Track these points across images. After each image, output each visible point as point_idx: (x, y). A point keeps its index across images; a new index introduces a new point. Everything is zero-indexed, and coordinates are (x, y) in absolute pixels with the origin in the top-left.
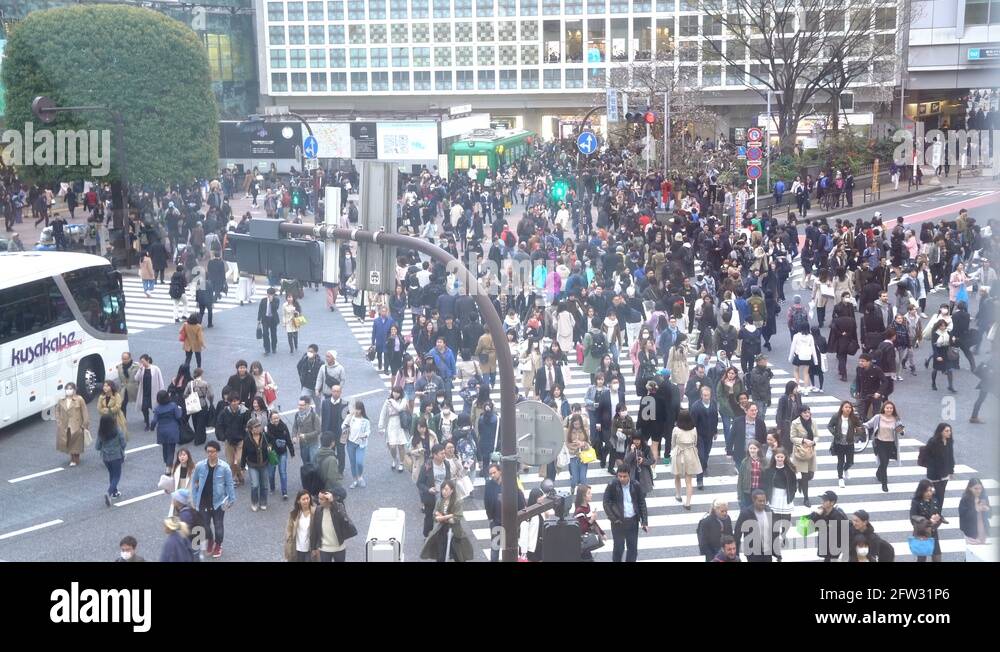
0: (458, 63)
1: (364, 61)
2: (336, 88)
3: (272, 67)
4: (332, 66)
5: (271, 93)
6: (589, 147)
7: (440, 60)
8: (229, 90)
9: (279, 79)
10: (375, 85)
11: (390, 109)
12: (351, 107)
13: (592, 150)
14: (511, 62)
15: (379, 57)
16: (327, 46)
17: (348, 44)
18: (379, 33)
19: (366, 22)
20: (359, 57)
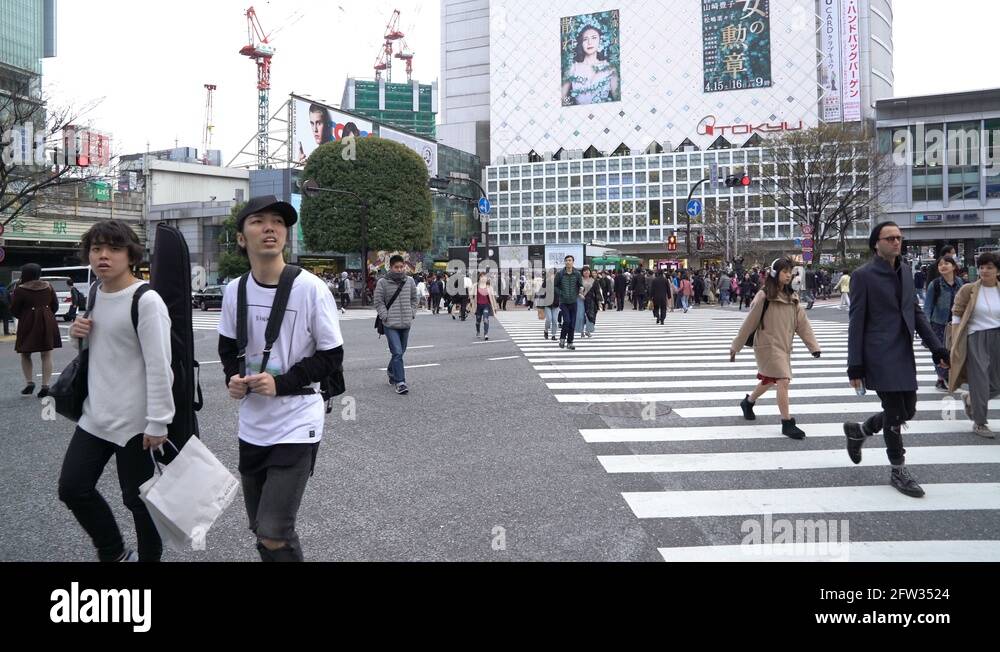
1: (542, 226)
4: (523, 230)
7: (587, 225)
9: (493, 238)
10: (548, 240)
14: (630, 225)
15: (551, 224)
16: (521, 218)
17: (533, 217)
18: (551, 210)
19: (544, 204)
20: (539, 224)
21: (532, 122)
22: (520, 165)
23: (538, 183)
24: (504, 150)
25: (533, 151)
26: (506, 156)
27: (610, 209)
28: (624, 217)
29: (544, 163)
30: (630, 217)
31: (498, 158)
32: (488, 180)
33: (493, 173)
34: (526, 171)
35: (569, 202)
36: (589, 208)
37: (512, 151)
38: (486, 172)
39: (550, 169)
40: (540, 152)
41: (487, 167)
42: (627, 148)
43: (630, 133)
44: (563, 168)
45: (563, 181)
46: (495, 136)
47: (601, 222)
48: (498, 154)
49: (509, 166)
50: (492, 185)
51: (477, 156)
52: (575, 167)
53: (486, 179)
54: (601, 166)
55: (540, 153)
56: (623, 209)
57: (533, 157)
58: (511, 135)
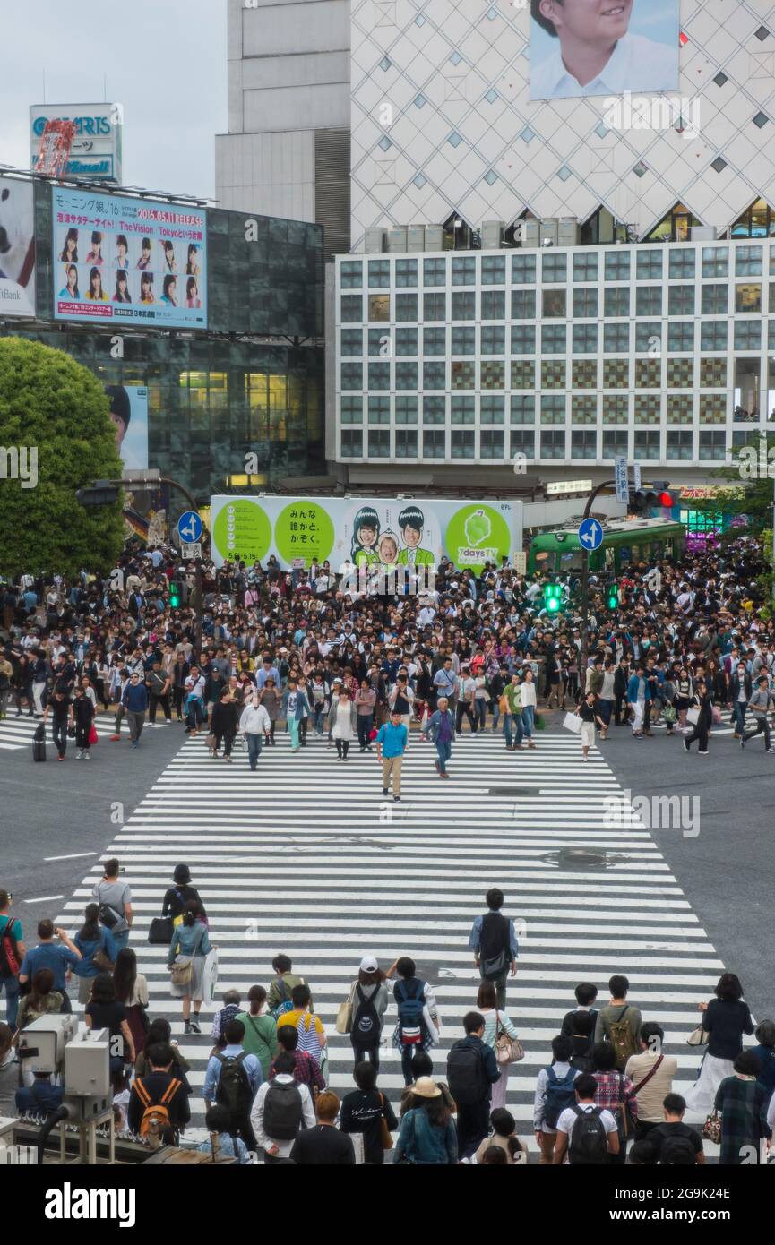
0: (607, 419)
1: (470, 414)
2: (431, 453)
3: (343, 422)
4: (425, 421)
5: (339, 458)
6: (593, 539)
7: (580, 414)
8: (280, 454)
9: (351, 438)
10: (485, 449)
11: (482, 484)
12: (427, 480)
13: (596, 544)
14: (685, 419)
15: (492, 409)
16: (420, 392)
17: (448, 391)
18: (493, 375)
19: (477, 358)
20: (463, 409)
21: (455, 138)
22: (420, 256)
23: (463, 305)
24: (385, 211)
25: (455, 216)
26: (390, 228)
27: (638, 378)
28: (670, 398)
29: (478, 254)
30: (684, 397)
31: (367, 233)
32: (340, 292)
33: (352, 275)
34: (435, 272)
35: (538, 357)
36: (585, 373)
37: (404, 214)
38: (335, 270)
39: (493, 270)
40: (475, 216)
41: (339, 258)
42: (691, 219)
43: (698, 176)
44: (524, 269)
45: (523, 303)
46: (363, 172)
47: (616, 408)
48: (368, 223)
49: (392, 257)
50: (352, 307)
51: (318, 227)
52: (555, 267)
53: (337, 290)
54: (617, 266)
55: (475, 224)
56: (670, 377)
57: (458, 235)
58: (404, 172)
